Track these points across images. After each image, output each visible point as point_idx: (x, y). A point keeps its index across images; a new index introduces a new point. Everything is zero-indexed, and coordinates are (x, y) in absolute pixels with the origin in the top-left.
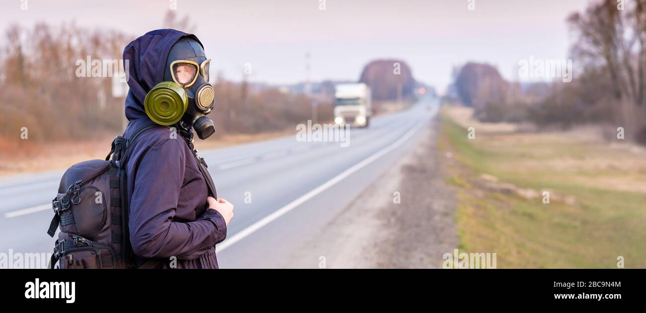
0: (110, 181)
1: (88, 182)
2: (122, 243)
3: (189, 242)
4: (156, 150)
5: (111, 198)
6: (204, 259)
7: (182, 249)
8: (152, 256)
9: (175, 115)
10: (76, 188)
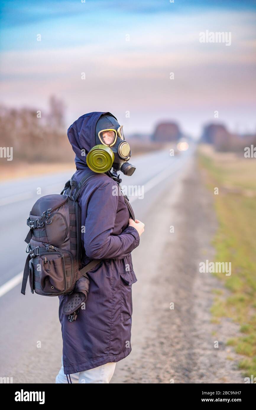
0: (69, 209)
1: (55, 210)
2: (76, 249)
3: (121, 249)
4: (101, 190)
5: (70, 220)
6: (126, 259)
7: (117, 253)
8: (99, 258)
9: (106, 166)
10: (48, 214)
